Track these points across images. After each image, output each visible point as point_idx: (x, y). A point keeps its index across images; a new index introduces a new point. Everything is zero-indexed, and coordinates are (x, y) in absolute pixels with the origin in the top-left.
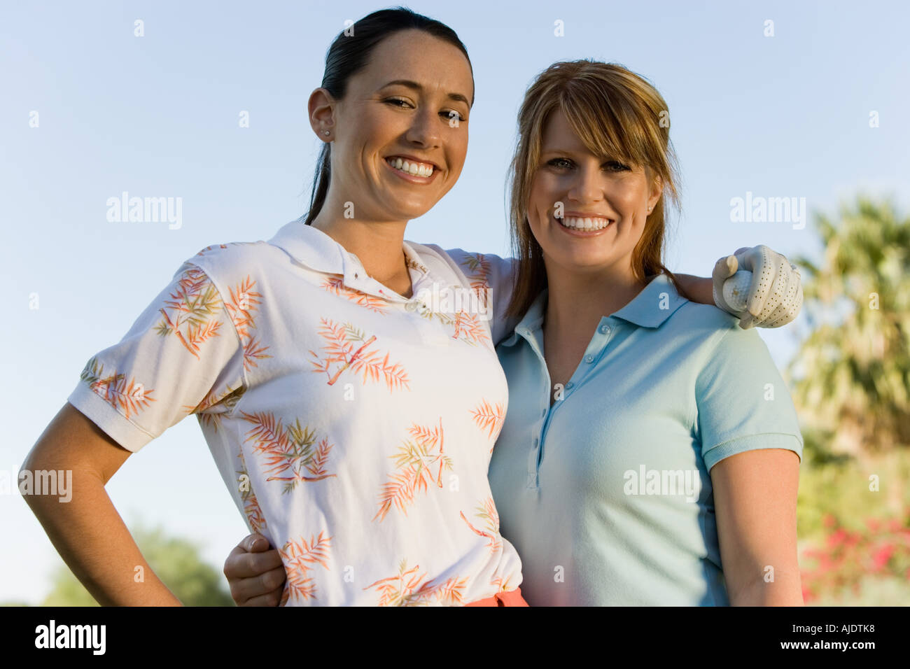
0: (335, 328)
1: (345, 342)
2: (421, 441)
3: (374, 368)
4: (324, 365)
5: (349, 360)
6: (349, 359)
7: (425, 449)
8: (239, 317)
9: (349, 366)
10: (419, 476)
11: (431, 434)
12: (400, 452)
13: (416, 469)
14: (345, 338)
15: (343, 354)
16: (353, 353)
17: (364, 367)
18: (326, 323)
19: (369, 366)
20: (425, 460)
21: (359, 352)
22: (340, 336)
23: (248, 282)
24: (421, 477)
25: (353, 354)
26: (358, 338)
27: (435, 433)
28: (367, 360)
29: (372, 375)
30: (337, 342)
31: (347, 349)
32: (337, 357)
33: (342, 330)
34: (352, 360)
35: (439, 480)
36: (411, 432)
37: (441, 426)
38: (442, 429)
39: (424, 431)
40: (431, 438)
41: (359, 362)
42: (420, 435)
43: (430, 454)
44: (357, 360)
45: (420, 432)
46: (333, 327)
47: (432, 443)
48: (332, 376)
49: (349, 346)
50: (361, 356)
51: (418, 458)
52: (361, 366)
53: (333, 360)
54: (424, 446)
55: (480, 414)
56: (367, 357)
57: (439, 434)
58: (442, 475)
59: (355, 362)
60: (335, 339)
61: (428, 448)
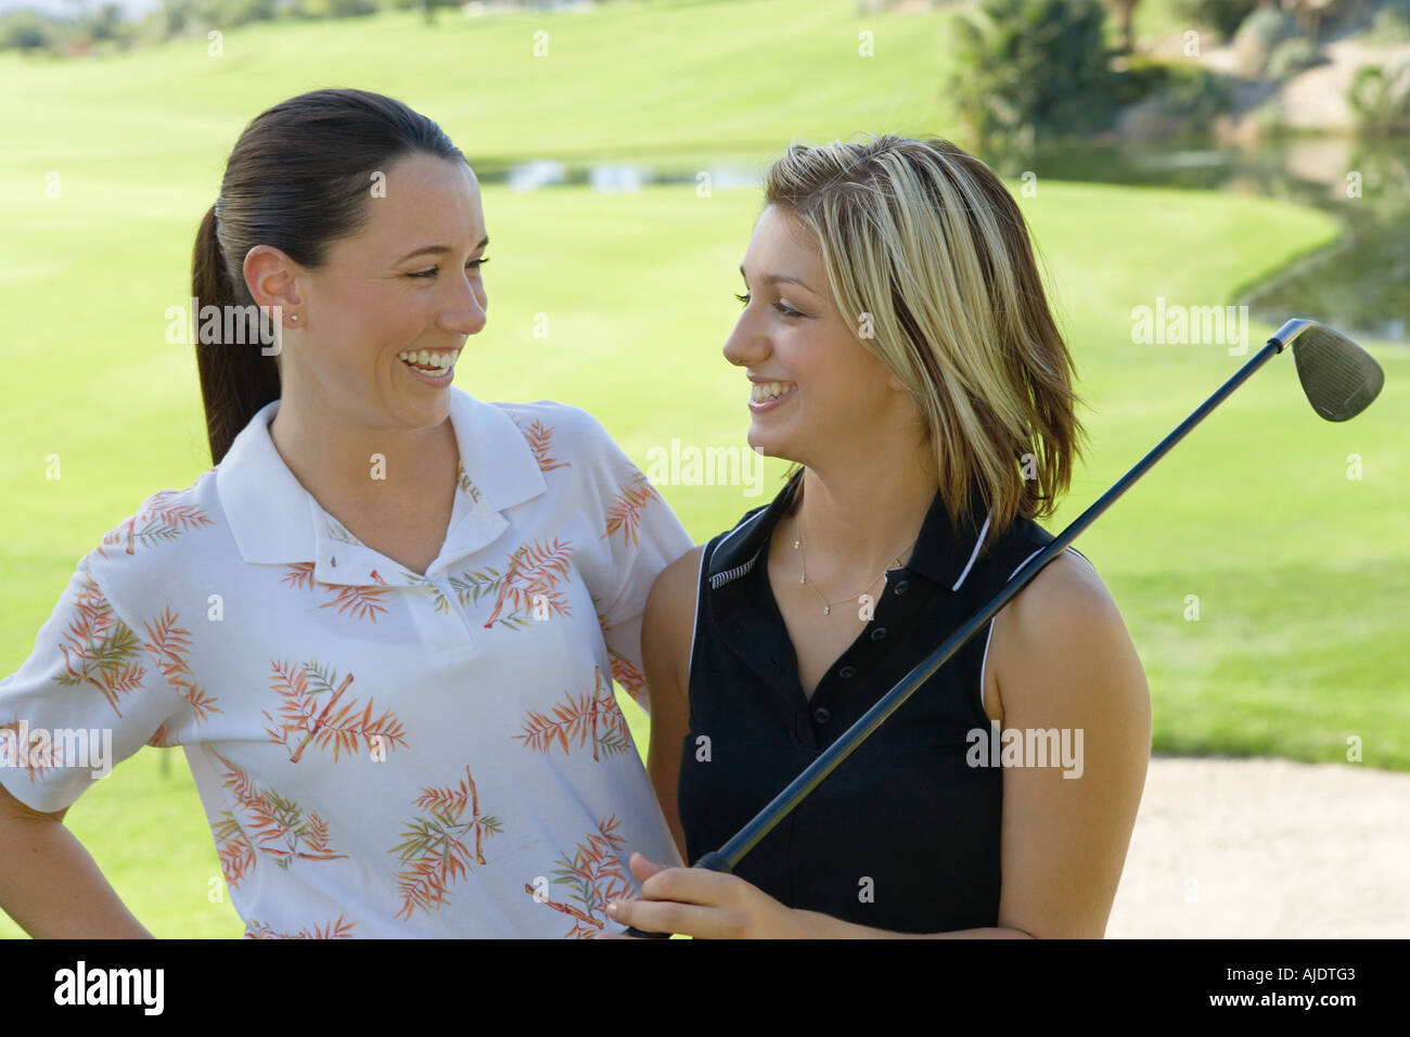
0: (291, 677)
1: (306, 697)
2: (440, 810)
3: (348, 734)
4: (281, 735)
5: (312, 728)
6: (312, 726)
7: (450, 818)
8: (166, 662)
9: (312, 738)
10: (448, 859)
11: (455, 796)
12: (404, 840)
13: (441, 852)
14: (307, 691)
15: (304, 719)
16: (317, 716)
17: (334, 737)
18: (279, 670)
19: (340, 733)
20: (452, 832)
21: (325, 713)
22: (298, 690)
23: (168, 615)
24: (453, 859)
25: (317, 718)
26: (323, 687)
27: (460, 791)
28: (336, 726)
29: (347, 745)
30: (294, 699)
31: (308, 709)
32: (295, 723)
33: (302, 676)
34: (317, 727)
35: (479, 854)
36: (421, 804)
37: (470, 777)
38: (472, 782)
39: (443, 793)
40: (455, 801)
41: (326, 731)
42: (439, 800)
43: (457, 823)
44: (323, 728)
45: (437, 797)
46: (288, 677)
47: (458, 809)
48: (294, 750)
49: (312, 703)
50: (328, 720)
51: (440, 836)
52: (330, 736)
53: (292, 727)
54: (448, 814)
55: (532, 734)
56: (335, 721)
57: (469, 791)
58: (482, 846)
59: (320, 731)
60: (292, 695)
61: (454, 815)
